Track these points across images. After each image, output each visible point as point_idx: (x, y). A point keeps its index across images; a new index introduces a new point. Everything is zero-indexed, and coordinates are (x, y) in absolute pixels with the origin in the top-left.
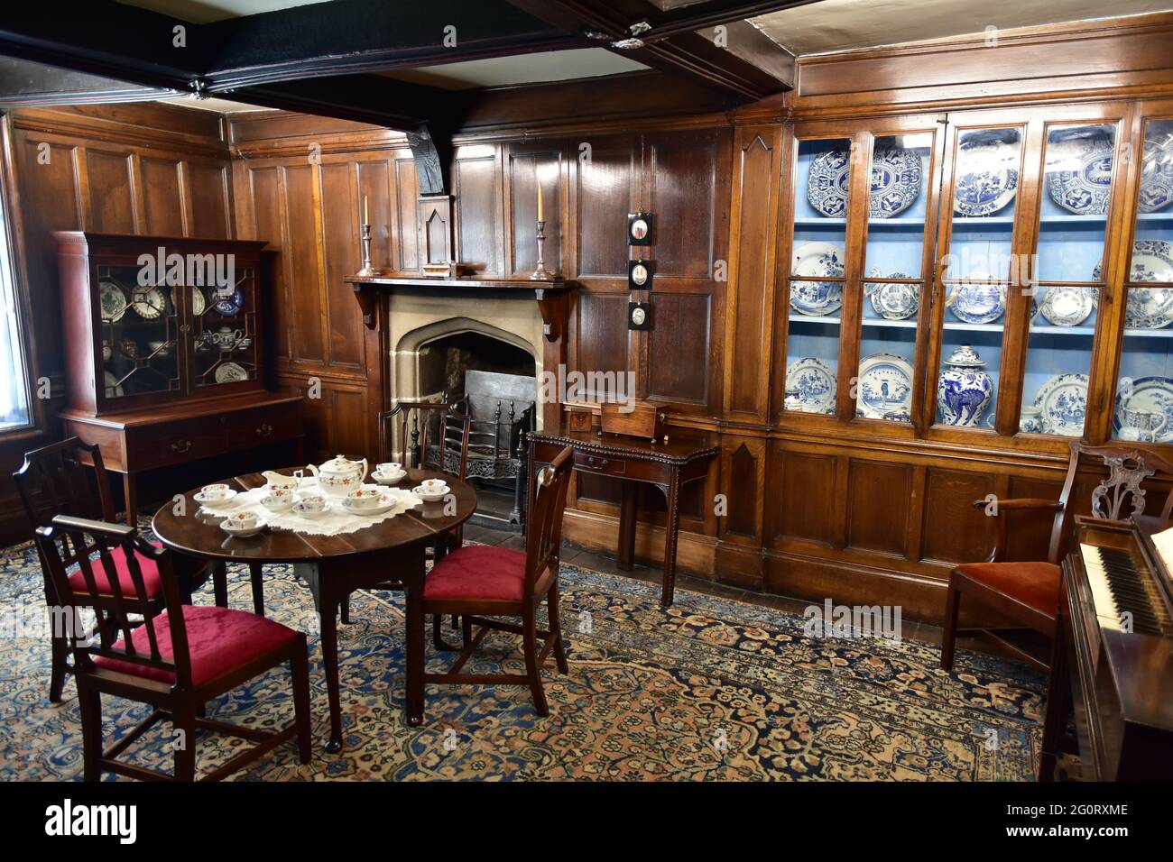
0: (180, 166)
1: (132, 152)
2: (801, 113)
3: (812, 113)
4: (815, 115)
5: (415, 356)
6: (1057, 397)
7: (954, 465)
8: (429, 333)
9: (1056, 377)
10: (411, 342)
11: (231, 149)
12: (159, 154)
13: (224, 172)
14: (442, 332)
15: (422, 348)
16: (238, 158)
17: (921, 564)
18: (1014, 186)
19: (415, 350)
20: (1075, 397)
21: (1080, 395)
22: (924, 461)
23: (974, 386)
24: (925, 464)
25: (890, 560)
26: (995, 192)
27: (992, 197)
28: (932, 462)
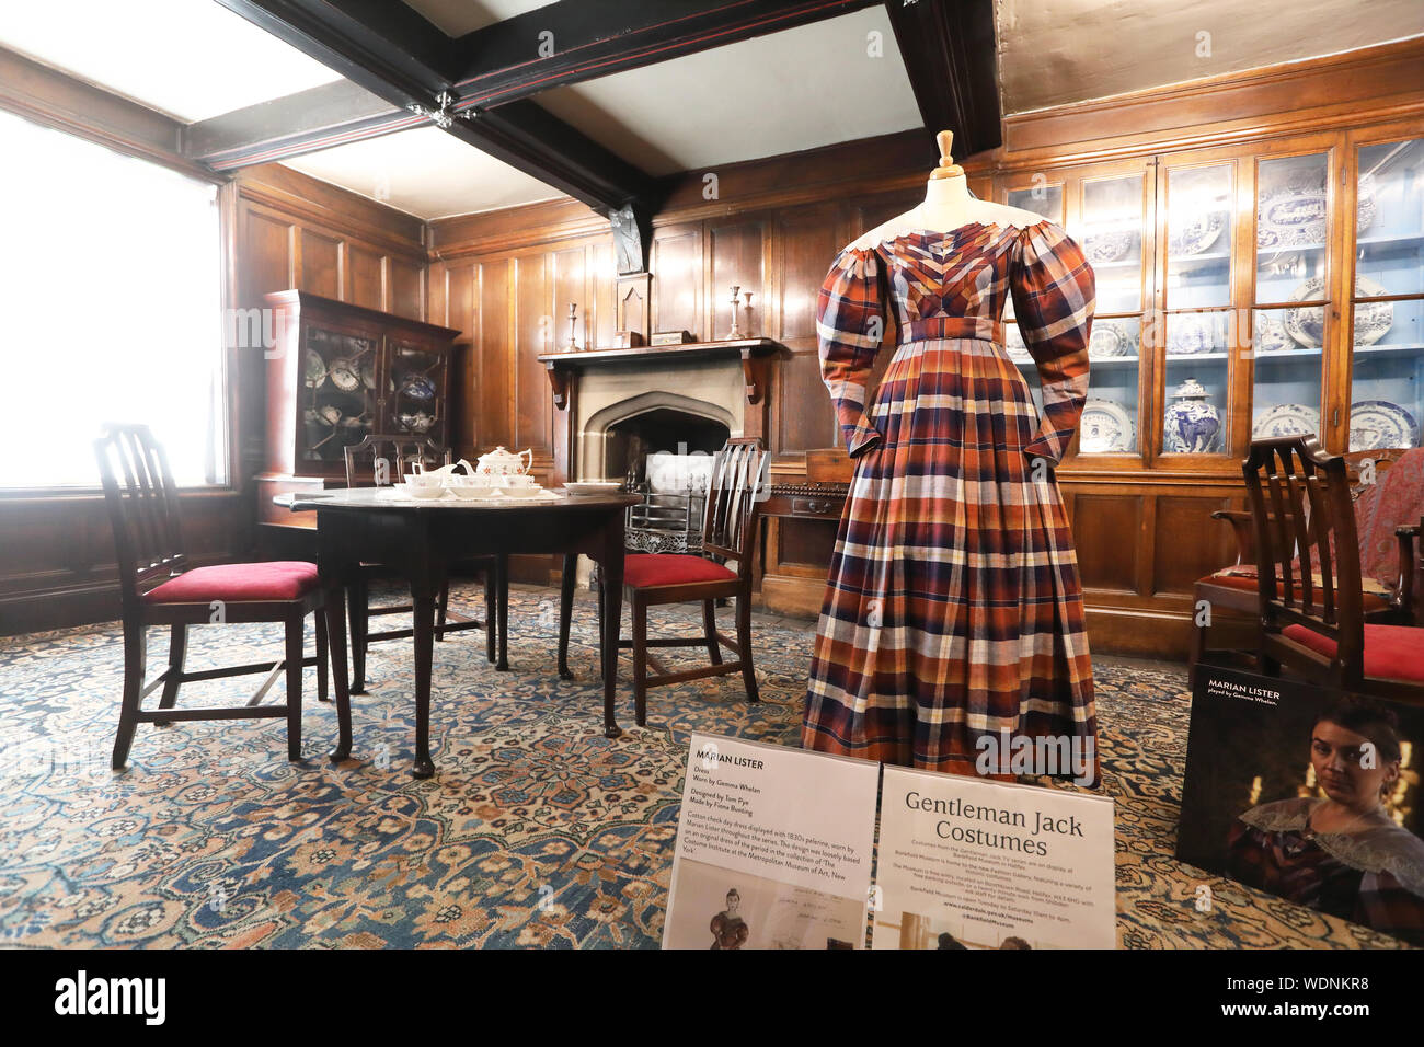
0: (384, 261)
1: (343, 240)
2: (1011, 166)
3: (1022, 164)
4: (1025, 166)
5: (602, 438)
6: (1272, 428)
7: (1186, 492)
8: (619, 412)
9: (1271, 409)
10: (599, 423)
11: (430, 253)
12: (366, 246)
13: (422, 273)
14: (632, 410)
15: (609, 429)
16: (436, 260)
17: (1156, 599)
18: (1217, 228)
19: (602, 431)
20: (1290, 427)
21: (1294, 426)
22: (1154, 491)
23: (1208, 415)
24: (1155, 494)
25: (1121, 597)
26: (1198, 236)
27: (1196, 240)
28: (1161, 491)
